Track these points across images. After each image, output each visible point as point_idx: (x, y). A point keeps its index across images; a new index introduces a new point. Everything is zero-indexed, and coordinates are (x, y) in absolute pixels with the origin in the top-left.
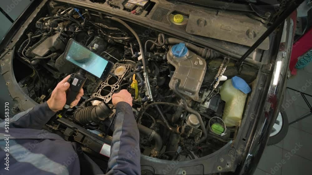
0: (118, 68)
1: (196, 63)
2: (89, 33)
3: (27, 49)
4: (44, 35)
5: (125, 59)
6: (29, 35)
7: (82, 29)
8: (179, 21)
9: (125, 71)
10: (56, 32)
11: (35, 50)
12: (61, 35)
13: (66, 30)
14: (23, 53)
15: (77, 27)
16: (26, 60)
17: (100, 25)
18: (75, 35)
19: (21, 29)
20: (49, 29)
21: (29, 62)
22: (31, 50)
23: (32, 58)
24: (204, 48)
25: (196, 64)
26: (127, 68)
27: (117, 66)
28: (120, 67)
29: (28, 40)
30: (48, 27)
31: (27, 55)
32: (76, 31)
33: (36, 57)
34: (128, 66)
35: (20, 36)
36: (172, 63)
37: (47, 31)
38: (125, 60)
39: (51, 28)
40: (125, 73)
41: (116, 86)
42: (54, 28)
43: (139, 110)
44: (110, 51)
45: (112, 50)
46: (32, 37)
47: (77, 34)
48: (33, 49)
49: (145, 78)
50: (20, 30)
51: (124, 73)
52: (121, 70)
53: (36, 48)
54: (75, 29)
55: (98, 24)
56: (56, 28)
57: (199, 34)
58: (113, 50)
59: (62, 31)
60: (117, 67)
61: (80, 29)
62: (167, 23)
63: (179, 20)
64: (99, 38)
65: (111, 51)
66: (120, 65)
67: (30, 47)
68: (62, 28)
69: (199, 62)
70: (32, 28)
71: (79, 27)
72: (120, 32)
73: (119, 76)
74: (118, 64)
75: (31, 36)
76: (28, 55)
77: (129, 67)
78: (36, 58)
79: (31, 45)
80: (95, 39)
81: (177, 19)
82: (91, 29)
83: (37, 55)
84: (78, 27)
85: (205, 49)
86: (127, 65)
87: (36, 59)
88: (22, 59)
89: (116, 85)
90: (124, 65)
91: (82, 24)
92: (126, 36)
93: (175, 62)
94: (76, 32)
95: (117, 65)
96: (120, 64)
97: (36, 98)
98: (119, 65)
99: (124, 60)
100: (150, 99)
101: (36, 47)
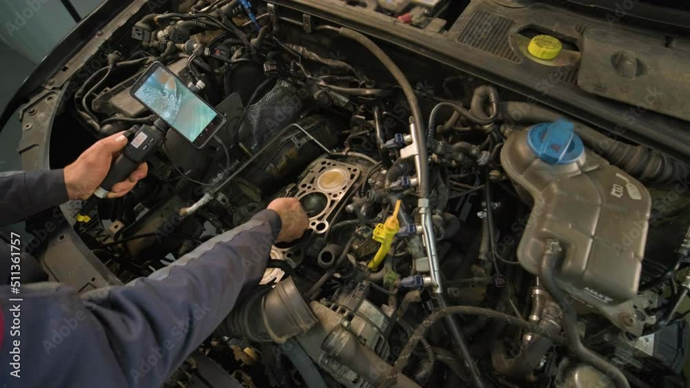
0: (326, 172)
1: (617, 193)
2: (267, 68)
3: (98, 91)
4: (148, 62)
5: (347, 149)
6: (111, 57)
7: (250, 57)
8: (549, 54)
9: (349, 183)
10: (181, 55)
11: (118, 96)
12: (193, 63)
13: (207, 52)
14: (84, 100)
15: (237, 49)
16: (90, 122)
17: (299, 49)
18: (228, 69)
19: (93, 40)
20: (165, 46)
21: (97, 126)
22: (108, 96)
23: (107, 117)
24: (636, 145)
25: (619, 196)
26: (352, 176)
27: (325, 165)
28: (335, 170)
29: (107, 70)
30: (164, 41)
31: (95, 107)
32: (234, 59)
33: (118, 116)
34: (355, 170)
35: (86, 58)
36: (521, 179)
37: (157, 52)
38: (349, 154)
39: (170, 43)
40: (347, 189)
41: (318, 223)
42: (177, 45)
43: (390, 314)
44: (308, 125)
45: (314, 122)
46: (118, 64)
47: (234, 66)
48: (115, 95)
49: (423, 216)
50: (91, 42)
51: (344, 189)
52: (334, 177)
53: (122, 93)
54: (231, 55)
55: (294, 47)
56: (182, 46)
57: (624, 98)
58: (317, 122)
59: (198, 51)
60: (323, 168)
61: (245, 55)
62: (510, 55)
63: (548, 50)
64: (286, 85)
65: (312, 125)
66: (334, 165)
67: (108, 89)
68: (199, 45)
69: (625, 189)
70: (123, 40)
71: (243, 51)
72: (351, 73)
73: (330, 194)
74: (328, 161)
75: (116, 61)
76: (97, 107)
77: (358, 172)
78: (116, 118)
79: (111, 82)
80: (277, 89)
81: (544, 49)
82: (274, 58)
83: (120, 111)
84: (239, 50)
85: (639, 149)
86: (353, 167)
87: (116, 121)
88: (82, 118)
89: (319, 219)
90: (343, 165)
91: (254, 41)
92: (368, 86)
93: (536, 178)
94: (234, 63)
95: (324, 163)
96: (333, 162)
97: (97, 228)
98: (329, 164)
99: (344, 153)
100: (431, 287)
101: (123, 89)
